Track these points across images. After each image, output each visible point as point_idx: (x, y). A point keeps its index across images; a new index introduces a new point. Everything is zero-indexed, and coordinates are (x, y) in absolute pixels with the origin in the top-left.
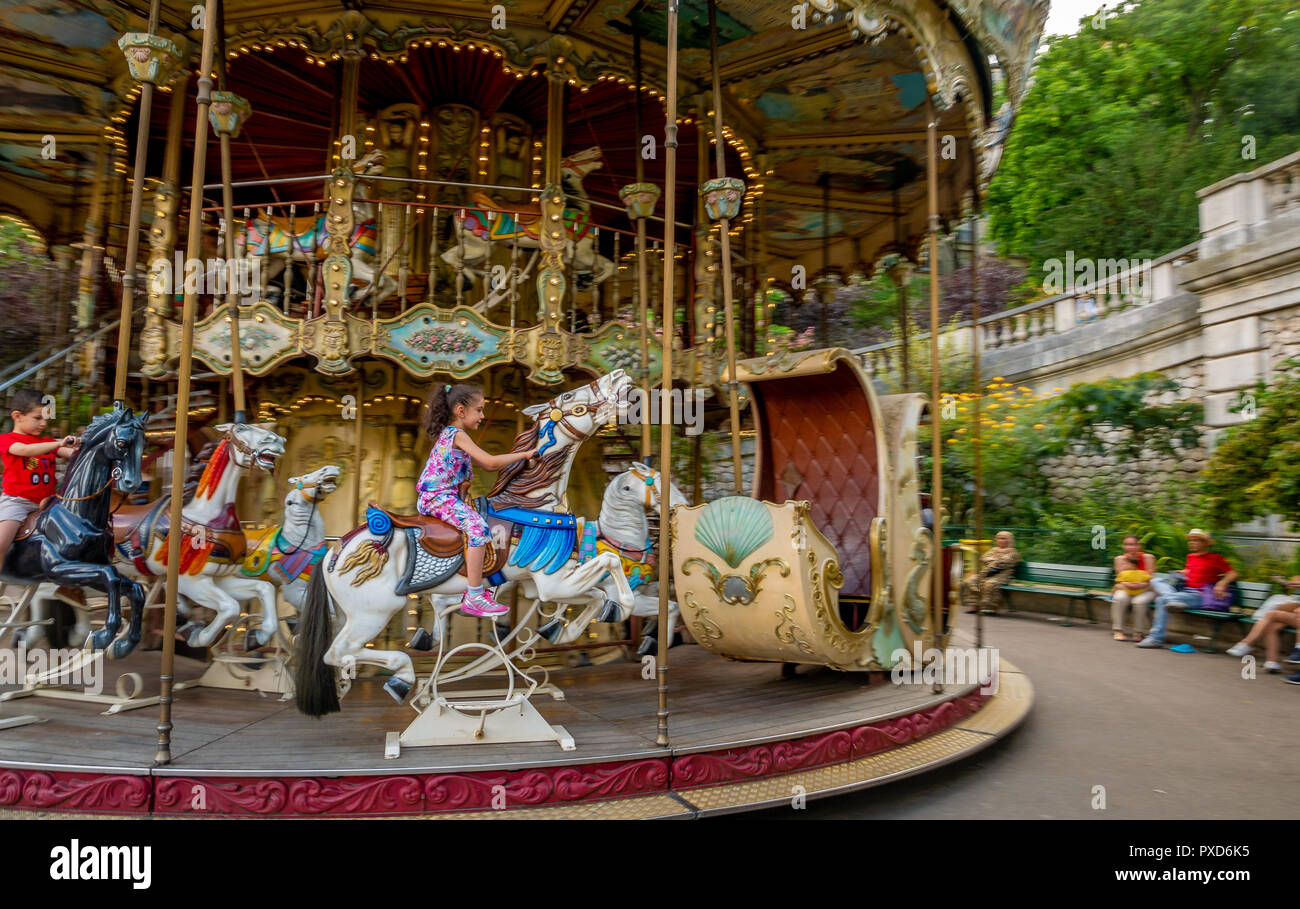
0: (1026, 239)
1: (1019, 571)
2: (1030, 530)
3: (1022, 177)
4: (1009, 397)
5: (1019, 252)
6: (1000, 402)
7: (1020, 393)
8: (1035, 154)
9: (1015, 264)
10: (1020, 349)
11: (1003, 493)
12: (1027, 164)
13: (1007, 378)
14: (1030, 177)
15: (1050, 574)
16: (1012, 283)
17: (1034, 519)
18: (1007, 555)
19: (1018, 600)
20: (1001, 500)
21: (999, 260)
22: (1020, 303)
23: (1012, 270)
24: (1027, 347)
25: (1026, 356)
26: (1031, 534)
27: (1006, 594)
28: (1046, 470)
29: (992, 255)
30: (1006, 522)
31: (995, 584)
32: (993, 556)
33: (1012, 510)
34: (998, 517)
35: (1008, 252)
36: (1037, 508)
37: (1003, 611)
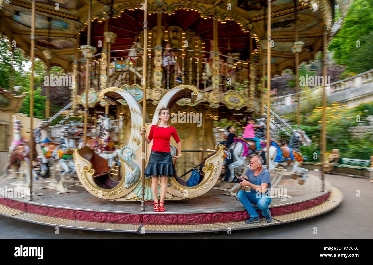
0: (346, 58)
1: (340, 161)
2: (344, 148)
3: (345, 38)
4: (338, 108)
5: (344, 62)
6: (336, 109)
7: (342, 107)
8: (350, 30)
9: (342, 66)
10: (343, 93)
11: (336, 138)
12: (347, 34)
13: (339, 102)
14: (348, 38)
15: (349, 162)
16: (341, 72)
17: (345, 145)
18: (336, 156)
19: (339, 170)
20: (335, 140)
21: (336, 66)
22: (343, 79)
23: (341, 68)
24: (345, 92)
25: (344, 95)
26: (344, 150)
27: (335, 168)
28: (350, 130)
29: (334, 64)
30: (336, 146)
31: (333, 165)
32: (332, 156)
33: (337, 143)
34: (333, 145)
35: (339, 63)
36: (346, 142)
37: (334, 173)
